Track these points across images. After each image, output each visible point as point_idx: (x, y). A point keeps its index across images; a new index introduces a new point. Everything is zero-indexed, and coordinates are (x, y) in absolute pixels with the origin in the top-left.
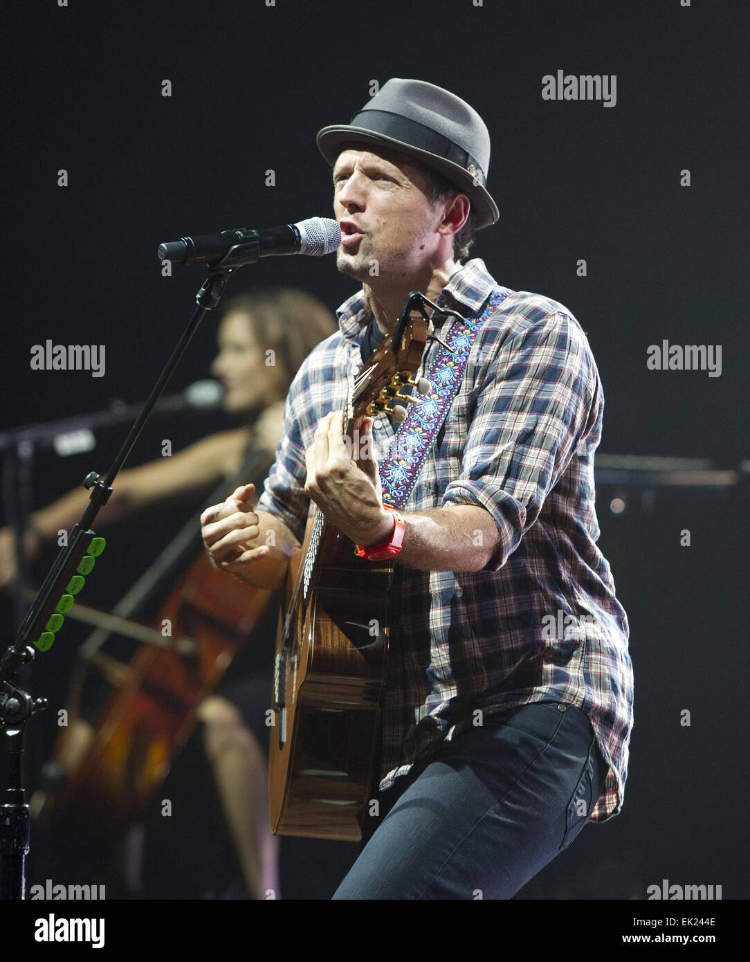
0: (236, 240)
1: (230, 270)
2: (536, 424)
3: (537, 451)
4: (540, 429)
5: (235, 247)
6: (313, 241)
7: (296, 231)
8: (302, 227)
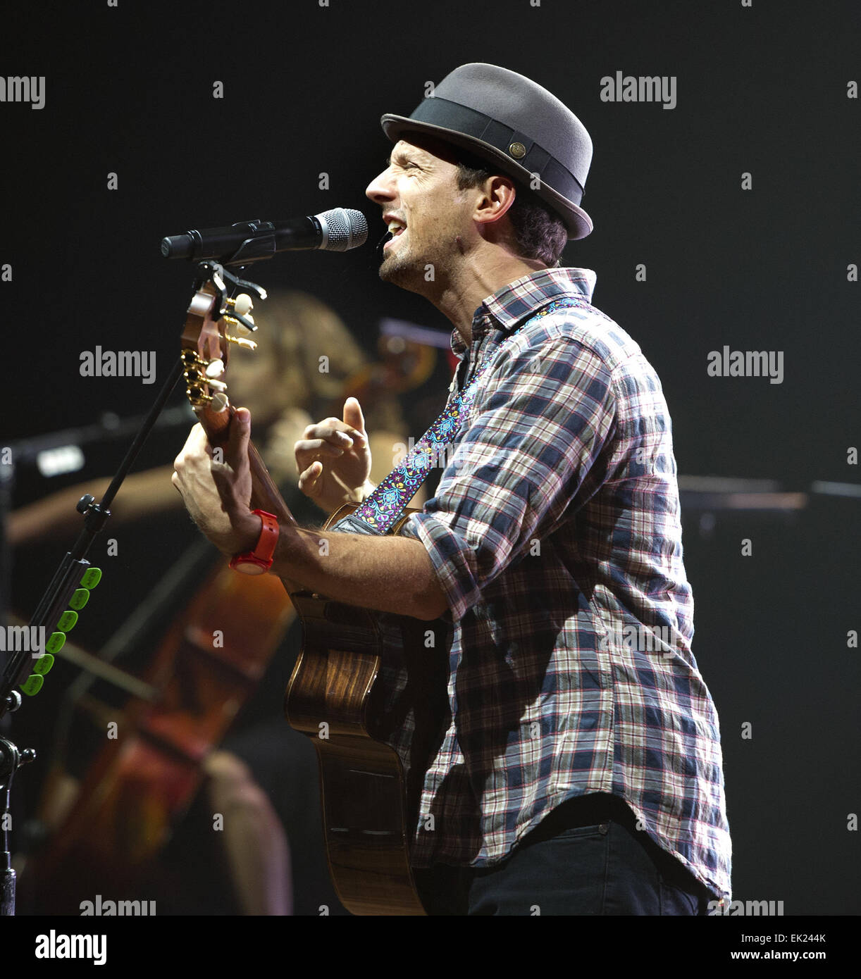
0: (249, 232)
1: (243, 267)
2: (503, 461)
3: (498, 489)
4: (506, 466)
5: (248, 241)
6: (335, 234)
7: (316, 223)
8: (323, 218)
